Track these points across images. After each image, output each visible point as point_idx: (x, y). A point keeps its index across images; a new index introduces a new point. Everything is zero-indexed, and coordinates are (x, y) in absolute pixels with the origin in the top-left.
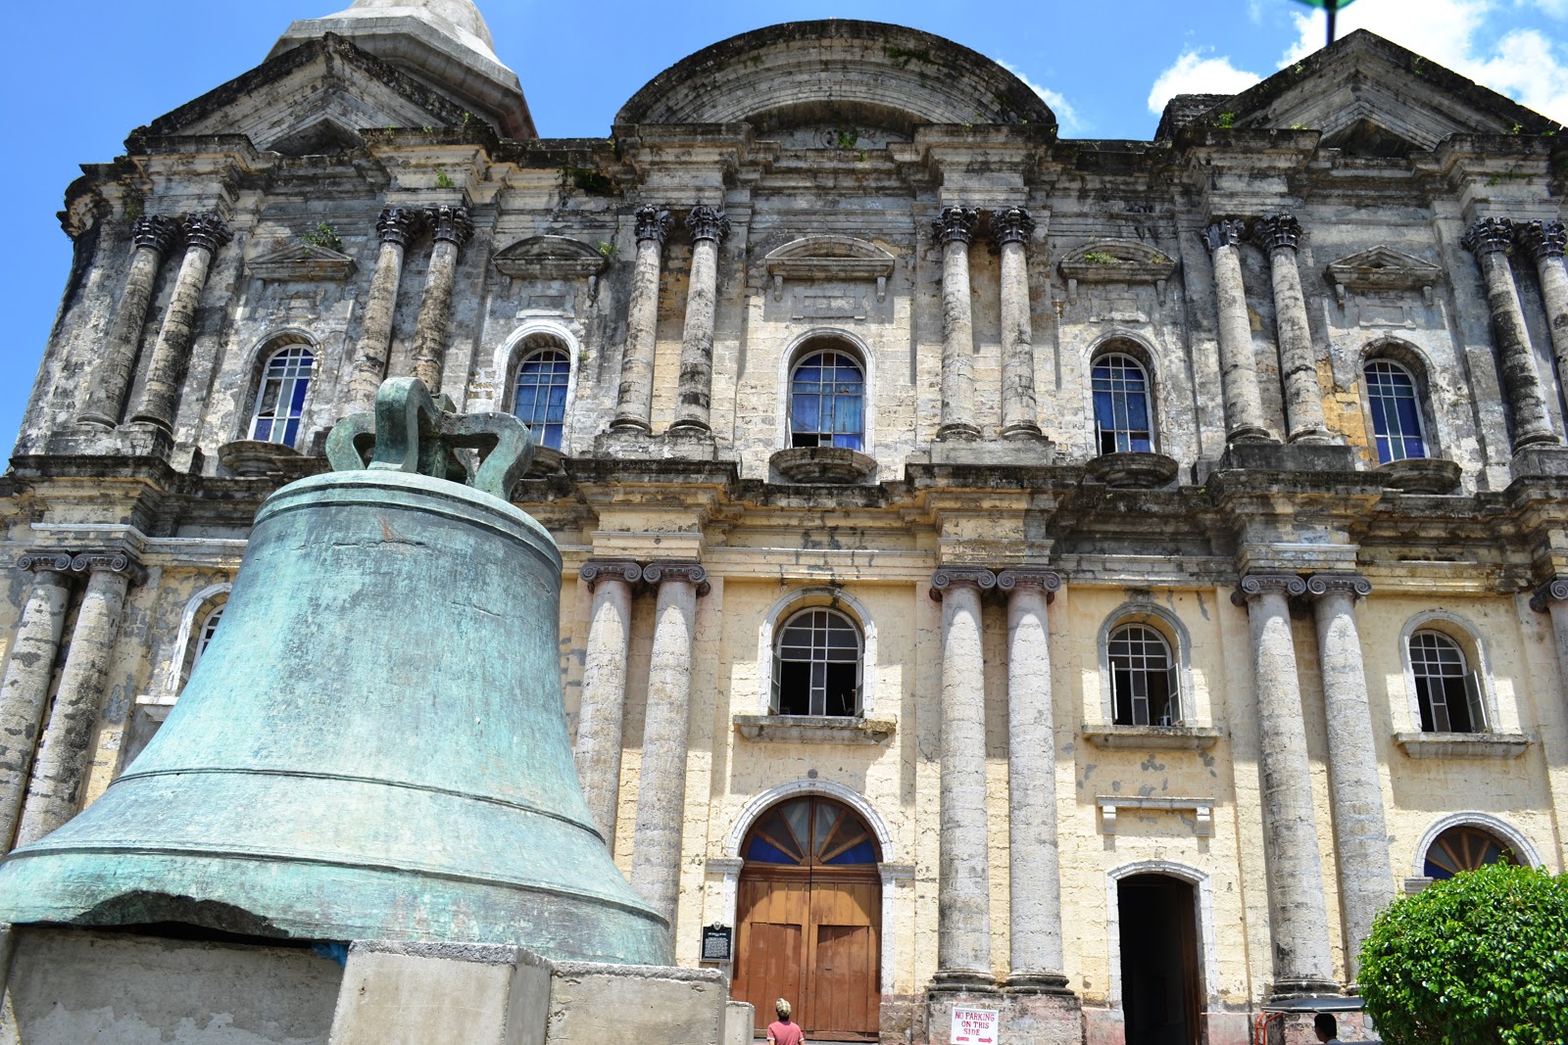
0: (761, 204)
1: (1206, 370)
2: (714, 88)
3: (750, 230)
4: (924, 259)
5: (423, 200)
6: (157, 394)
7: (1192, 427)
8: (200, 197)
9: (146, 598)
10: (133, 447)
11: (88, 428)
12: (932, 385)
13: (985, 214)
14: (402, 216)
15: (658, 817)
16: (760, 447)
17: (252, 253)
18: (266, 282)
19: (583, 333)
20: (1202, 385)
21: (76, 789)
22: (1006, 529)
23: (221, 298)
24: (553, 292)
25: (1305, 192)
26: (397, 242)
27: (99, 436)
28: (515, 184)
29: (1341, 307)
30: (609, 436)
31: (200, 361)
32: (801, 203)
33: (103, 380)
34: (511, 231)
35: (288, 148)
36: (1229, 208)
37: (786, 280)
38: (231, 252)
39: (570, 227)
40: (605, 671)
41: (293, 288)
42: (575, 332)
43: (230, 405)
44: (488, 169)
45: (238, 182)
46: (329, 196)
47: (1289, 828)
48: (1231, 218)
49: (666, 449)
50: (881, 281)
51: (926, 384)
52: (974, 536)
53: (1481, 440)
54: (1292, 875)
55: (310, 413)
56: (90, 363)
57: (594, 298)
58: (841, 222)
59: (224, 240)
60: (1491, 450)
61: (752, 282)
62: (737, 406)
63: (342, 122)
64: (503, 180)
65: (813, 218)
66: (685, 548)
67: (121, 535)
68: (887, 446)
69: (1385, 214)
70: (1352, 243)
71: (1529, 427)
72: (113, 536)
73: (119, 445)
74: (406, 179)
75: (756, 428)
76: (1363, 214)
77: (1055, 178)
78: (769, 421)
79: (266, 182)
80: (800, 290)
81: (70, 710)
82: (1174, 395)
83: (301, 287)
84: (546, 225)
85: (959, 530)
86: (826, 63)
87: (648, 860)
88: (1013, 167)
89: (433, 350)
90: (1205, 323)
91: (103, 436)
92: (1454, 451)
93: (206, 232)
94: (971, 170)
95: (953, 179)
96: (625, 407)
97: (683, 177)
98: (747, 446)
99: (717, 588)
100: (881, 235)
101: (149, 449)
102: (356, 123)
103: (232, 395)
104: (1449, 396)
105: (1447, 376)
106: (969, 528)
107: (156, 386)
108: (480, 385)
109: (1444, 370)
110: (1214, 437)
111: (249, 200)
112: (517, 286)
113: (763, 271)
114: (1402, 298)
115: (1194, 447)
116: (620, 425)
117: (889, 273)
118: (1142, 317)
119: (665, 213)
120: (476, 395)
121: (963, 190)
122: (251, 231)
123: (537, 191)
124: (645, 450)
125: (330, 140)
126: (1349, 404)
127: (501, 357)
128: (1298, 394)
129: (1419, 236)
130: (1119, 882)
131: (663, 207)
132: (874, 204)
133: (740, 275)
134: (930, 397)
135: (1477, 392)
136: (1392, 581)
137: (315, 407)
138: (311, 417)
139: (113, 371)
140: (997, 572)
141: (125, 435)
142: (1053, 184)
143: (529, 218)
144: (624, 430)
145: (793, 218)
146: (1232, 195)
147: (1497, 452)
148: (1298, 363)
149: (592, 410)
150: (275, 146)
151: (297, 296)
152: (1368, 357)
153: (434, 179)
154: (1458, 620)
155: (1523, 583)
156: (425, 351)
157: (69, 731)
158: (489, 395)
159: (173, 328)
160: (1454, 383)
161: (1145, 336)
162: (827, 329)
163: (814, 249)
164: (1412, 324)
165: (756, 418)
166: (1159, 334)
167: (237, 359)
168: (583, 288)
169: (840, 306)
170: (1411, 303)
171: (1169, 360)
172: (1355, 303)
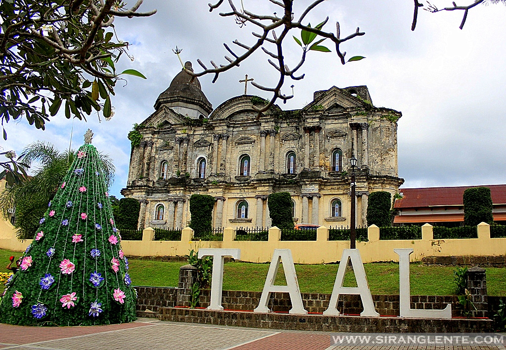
0: (235, 130)
3: (233, 135)
4: (259, 139)
5: (181, 136)
7: (300, 167)
8: (148, 138)
9: (149, 205)
10: (144, 183)
11: (137, 180)
13: (268, 131)
14: (179, 139)
16: (234, 175)
17: (158, 146)
18: (160, 150)
19: (207, 156)
22: (266, 188)
23: (154, 154)
24: (203, 149)
26: (178, 144)
27: (139, 181)
28: (196, 130)
29: (329, 141)
30: (209, 177)
31: (152, 167)
32: (241, 129)
33: (138, 171)
34: (196, 139)
35: (161, 126)
36: (308, 125)
37: (238, 144)
38: (154, 146)
39: (205, 137)
41: (165, 151)
43: (157, 173)
44: (191, 128)
45: (154, 133)
46: (168, 134)
48: (308, 127)
49: (217, 179)
56: (136, 167)
57: (209, 150)
58: (247, 132)
59: (153, 144)
60: (349, 168)
61: (233, 145)
62: (230, 168)
65: (243, 132)
66: (220, 195)
68: (253, 173)
69: (341, 121)
70: (333, 128)
72: (143, 197)
73: (142, 183)
74: (178, 132)
75: (233, 172)
76: (336, 121)
78: (235, 170)
79: (158, 132)
80: (240, 146)
82: (298, 161)
84: (201, 137)
86: (242, 102)
88: (272, 121)
89: (184, 163)
90: (304, 147)
93: (150, 144)
94: (266, 122)
95: (263, 124)
97: (220, 128)
98: (232, 175)
99: (227, 199)
102: (171, 121)
103: (157, 171)
104: (345, 157)
106: (260, 189)
107: (146, 172)
108: (193, 167)
109: (345, 152)
111: (156, 136)
112: (197, 148)
113: (234, 143)
114: (340, 139)
117: (254, 142)
118: (295, 146)
120: (192, 169)
121: (264, 127)
122: (157, 141)
123: (199, 131)
125: (167, 123)
126: (328, 160)
127: (196, 162)
129: (345, 125)
131: (217, 134)
132: (253, 128)
133: (231, 144)
139: (140, 169)
140: (264, 196)
141: (143, 181)
143: (199, 136)
145: (239, 132)
146: (309, 123)
148: (315, 155)
150: (158, 126)
151: (165, 153)
152: (334, 150)
153: (183, 132)
154: (338, 198)
158: (194, 169)
159: (147, 162)
161: (295, 150)
162: (244, 153)
163: (242, 139)
164: (341, 143)
165: (233, 170)
166: (297, 149)
167: (157, 165)
168: (207, 148)
169: (247, 148)
170: (342, 139)
171: (299, 154)
172: (331, 140)
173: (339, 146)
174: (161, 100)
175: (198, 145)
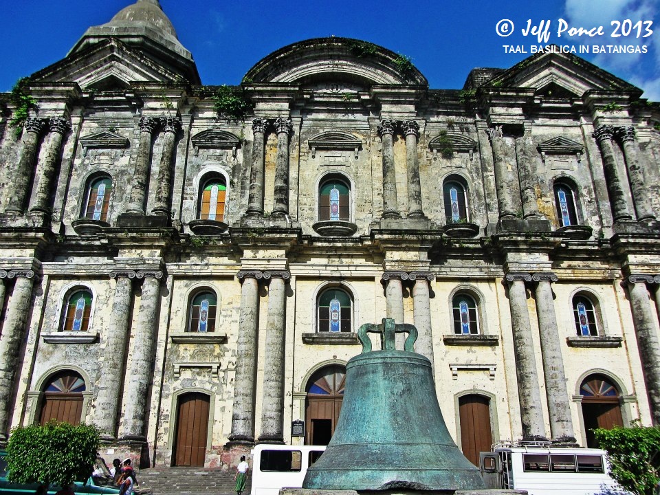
0: (305, 117)
1: (490, 188)
2: (284, 66)
3: (301, 128)
4: (374, 141)
5: (158, 114)
6: (42, 199)
7: (484, 211)
8: (55, 110)
10: (34, 223)
11: (11, 214)
12: (379, 194)
13: (399, 123)
14: (150, 120)
15: (274, 376)
16: (308, 220)
17: (81, 135)
18: (89, 148)
19: (231, 171)
20: (488, 194)
21: (14, 374)
22: (412, 255)
23: (68, 155)
24: (217, 154)
25: (529, 113)
26: (148, 132)
27: (17, 218)
28: (199, 106)
29: (544, 161)
30: (247, 217)
31: (61, 183)
32: (322, 116)
33: (16, 192)
34: (198, 127)
35: (95, 88)
36: (498, 120)
37: (317, 148)
38: (71, 134)
39: (223, 125)
40: (249, 316)
41: (101, 151)
42: (227, 171)
43: (75, 203)
44: (187, 99)
45: (73, 103)
46: (115, 110)
47: (527, 377)
48: (499, 125)
49: (271, 222)
50: (356, 150)
51: (376, 194)
52: (399, 259)
53: (600, 217)
54: (529, 395)
55: (112, 207)
56: (7, 184)
57: (235, 156)
58: (339, 125)
59: (68, 129)
60: (604, 221)
61: (302, 150)
62: (299, 203)
63: (119, 76)
64: (193, 104)
65: (327, 122)
66: (280, 264)
67: (30, 262)
68: (360, 220)
69: (562, 122)
70: (548, 134)
71: (620, 212)
72: (26, 262)
73: (27, 222)
74: (150, 104)
75: (306, 213)
76: (553, 122)
77: (427, 106)
78: (311, 209)
79: (86, 103)
80: (323, 153)
81: (10, 340)
82: (476, 198)
83: (105, 151)
84: (213, 124)
85: (392, 256)
86: (331, 55)
87: (270, 395)
88: (410, 103)
89: (167, 180)
90: (489, 168)
91: (19, 218)
92: (589, 221)
93: (60, 126)
94: (394, 103)
95: (385, 107)
96: (252, 205)
97: (272, 105)
98: (303, 220)
99: (293, 280)
100: (356, 130)
101: (41, 224)
102: (126, 78)
103: (76, 198)
104: (588, 198)
105: (587, 190)
106: (396, 255)
107: (42, 195)
108: (187, 194)
109: (585, 188)
110: (494, 216)
111: (78, 110)
112: (201, 151)
113: (307, 145)
114: (568, 158)
115: (485, 220)
116: (250, 213)
117: (360, 146)
118: (464, 166)
119: (265, 121)
120: (186, 199)
121: (390, 112)
122: (80, 125)
123: (208, 109)
124: (262, 223)
125: (115, 85)
126: (547, 202)
127: (196, 182)
128: (527, 199)
129: (575, 131)
130: (459, 398)
131: (264, 118)
132: (352, 117)
133: (297, 147)
134: (378, 199)
135: (599, 197)
136: (565, 275)
137: (114, 204)
138: (113, 208)
139: (21, 188)
140: (408, 273)
141: (29, 218)
142: (426, 109)
143: (205, 121)
144: (253, 215)
145: (318, 122)
146: (500, 115)
147: (607, 222)
148: (527, 186)
149: (237, 205)
150: (89, 87)
151: (103, 154)
152: (555, 182)
154: (591, 290)
155: (618, 276)
156: (164, 180)
157: (10, 349)
158: (192, 199)
159: (48, 169)
160: (589, 193)
161: (465, 173)
162: (333, 170)
163: (328, 136)
164: (572, 168)
165: (306, 208)
166: (470, 172)
167: (77, 183)
168: (230, 152)
169: (341, 161)
170: (572, 160)
171: (475, 184)
172: (549, 159)
173: (568, 173)
174: (92, 41)
175: (205, 141)
